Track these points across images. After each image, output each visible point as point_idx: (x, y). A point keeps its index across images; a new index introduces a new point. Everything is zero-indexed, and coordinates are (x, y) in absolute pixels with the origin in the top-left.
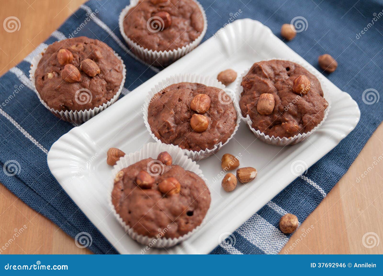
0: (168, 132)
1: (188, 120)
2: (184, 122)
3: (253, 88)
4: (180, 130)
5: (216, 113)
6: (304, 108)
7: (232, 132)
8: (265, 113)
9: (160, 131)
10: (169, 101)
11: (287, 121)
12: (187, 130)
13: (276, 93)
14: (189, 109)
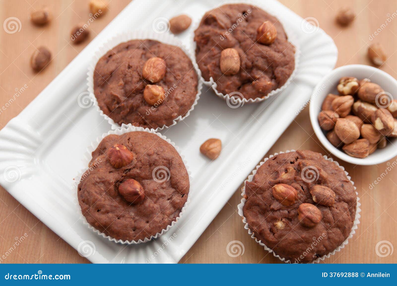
0: (119, 107)
1: (140, 91)
2: (136, 94)
3: (210, 43)
4: (132, 105)
5: (172, 79)
6: (274, 61)
8: (230, 74)
9: (108, 106)
10: (117, 68)
11: (258, 79)
12: (141, 104)
13: (238, 46)
14: (141, 78)
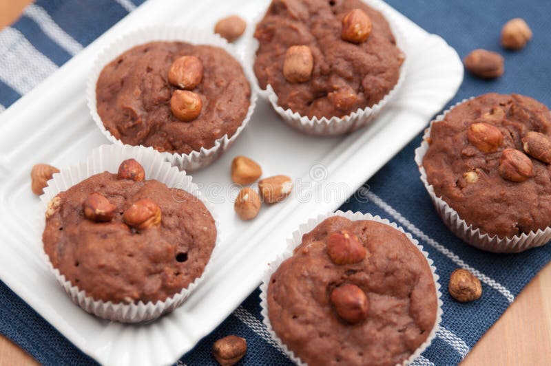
0: (134, 126)
1: (165, 102)
2: (160, 107)
3: (274, 40)
4: (153, 120)
5: (212, 86)
6: (364, 65)
7: (243, 116)
8: (298, 80)
9: (119, 125)
10: (131, 74)
11: (337, 90)
12: (166, 120)
13: (315, 43)
14: (166, 84)
